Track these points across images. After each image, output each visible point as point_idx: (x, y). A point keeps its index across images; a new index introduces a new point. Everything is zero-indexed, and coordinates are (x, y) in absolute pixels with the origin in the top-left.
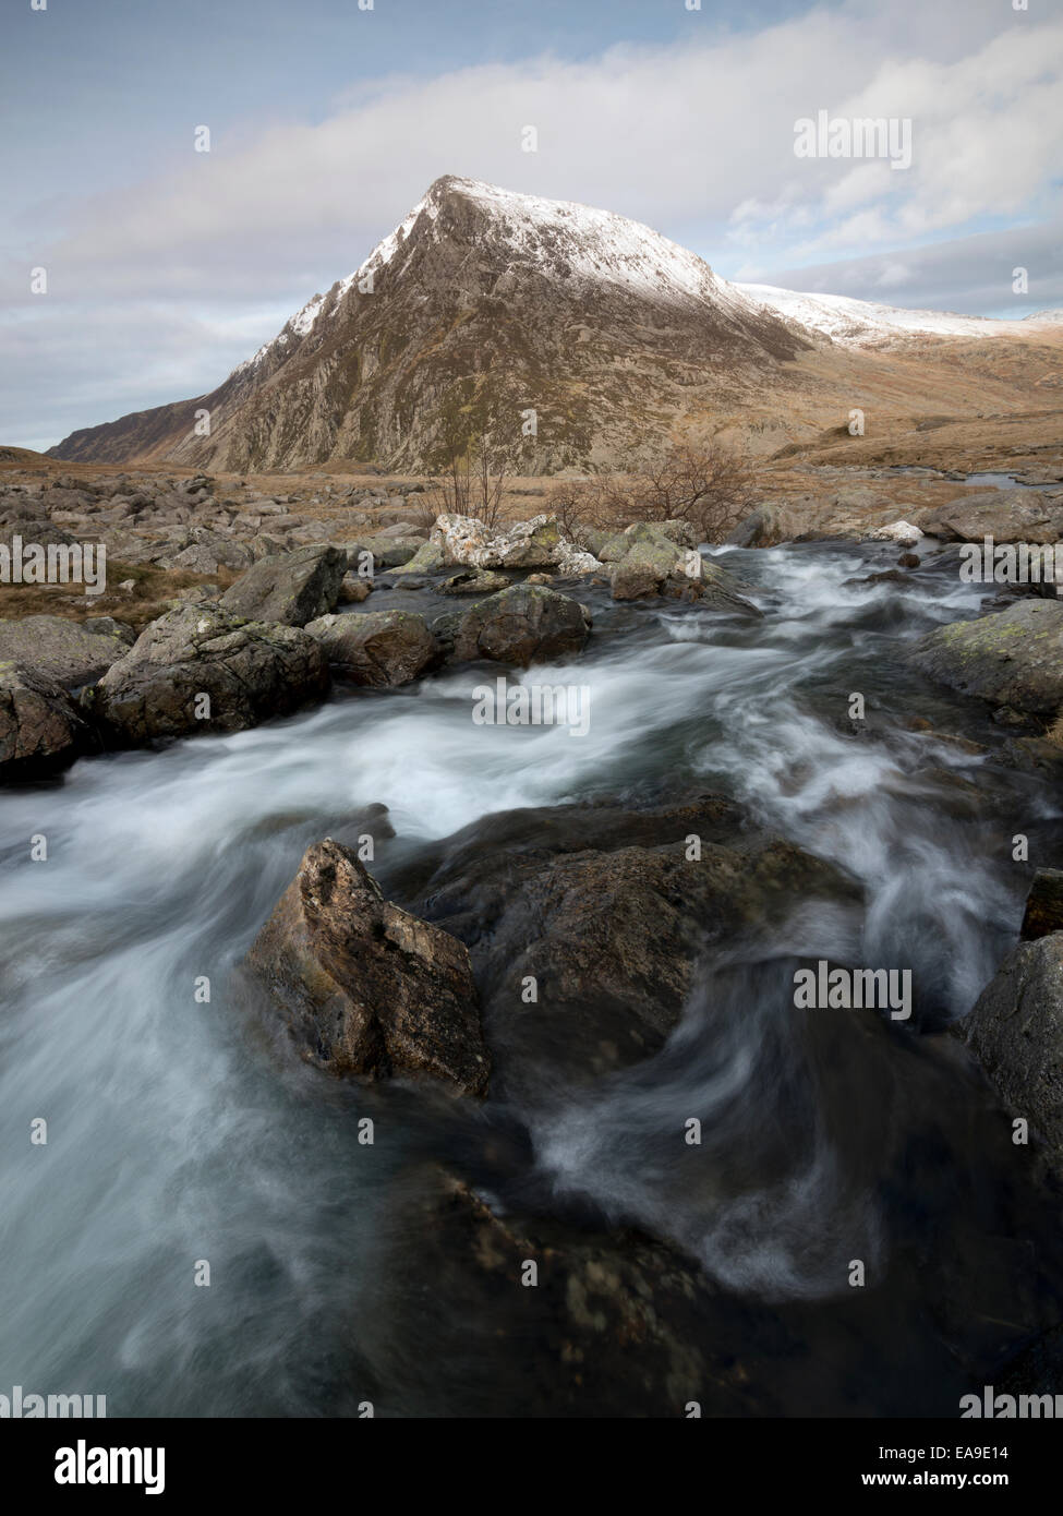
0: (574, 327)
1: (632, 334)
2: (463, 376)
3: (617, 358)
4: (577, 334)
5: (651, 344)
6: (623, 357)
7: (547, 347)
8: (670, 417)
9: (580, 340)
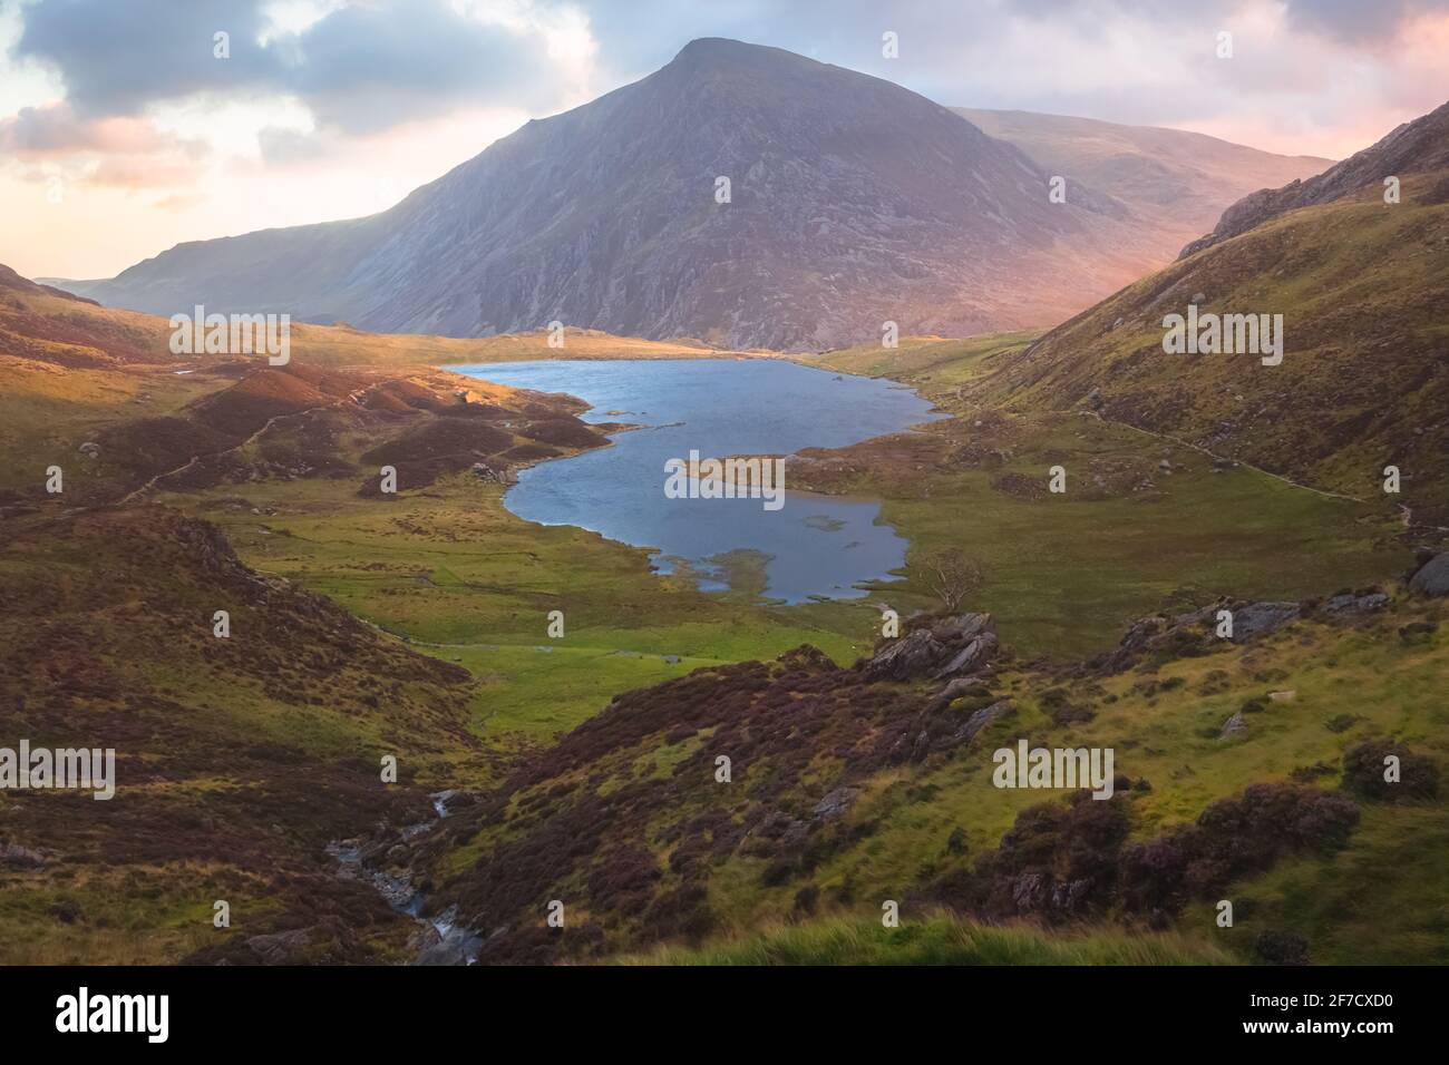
0: (816, 220)
1: (869, 226)
2: (719, 262)
3: (851, 251)
4: (818, 225)
5: (887, 235)
6: (856, 250)
7: (790, 237)
8: (890, 305)
9: (820, 232)
